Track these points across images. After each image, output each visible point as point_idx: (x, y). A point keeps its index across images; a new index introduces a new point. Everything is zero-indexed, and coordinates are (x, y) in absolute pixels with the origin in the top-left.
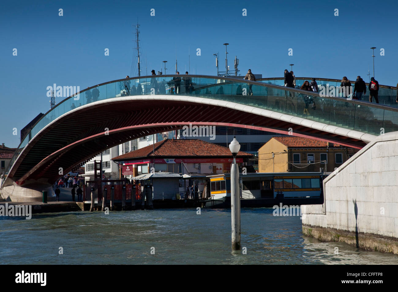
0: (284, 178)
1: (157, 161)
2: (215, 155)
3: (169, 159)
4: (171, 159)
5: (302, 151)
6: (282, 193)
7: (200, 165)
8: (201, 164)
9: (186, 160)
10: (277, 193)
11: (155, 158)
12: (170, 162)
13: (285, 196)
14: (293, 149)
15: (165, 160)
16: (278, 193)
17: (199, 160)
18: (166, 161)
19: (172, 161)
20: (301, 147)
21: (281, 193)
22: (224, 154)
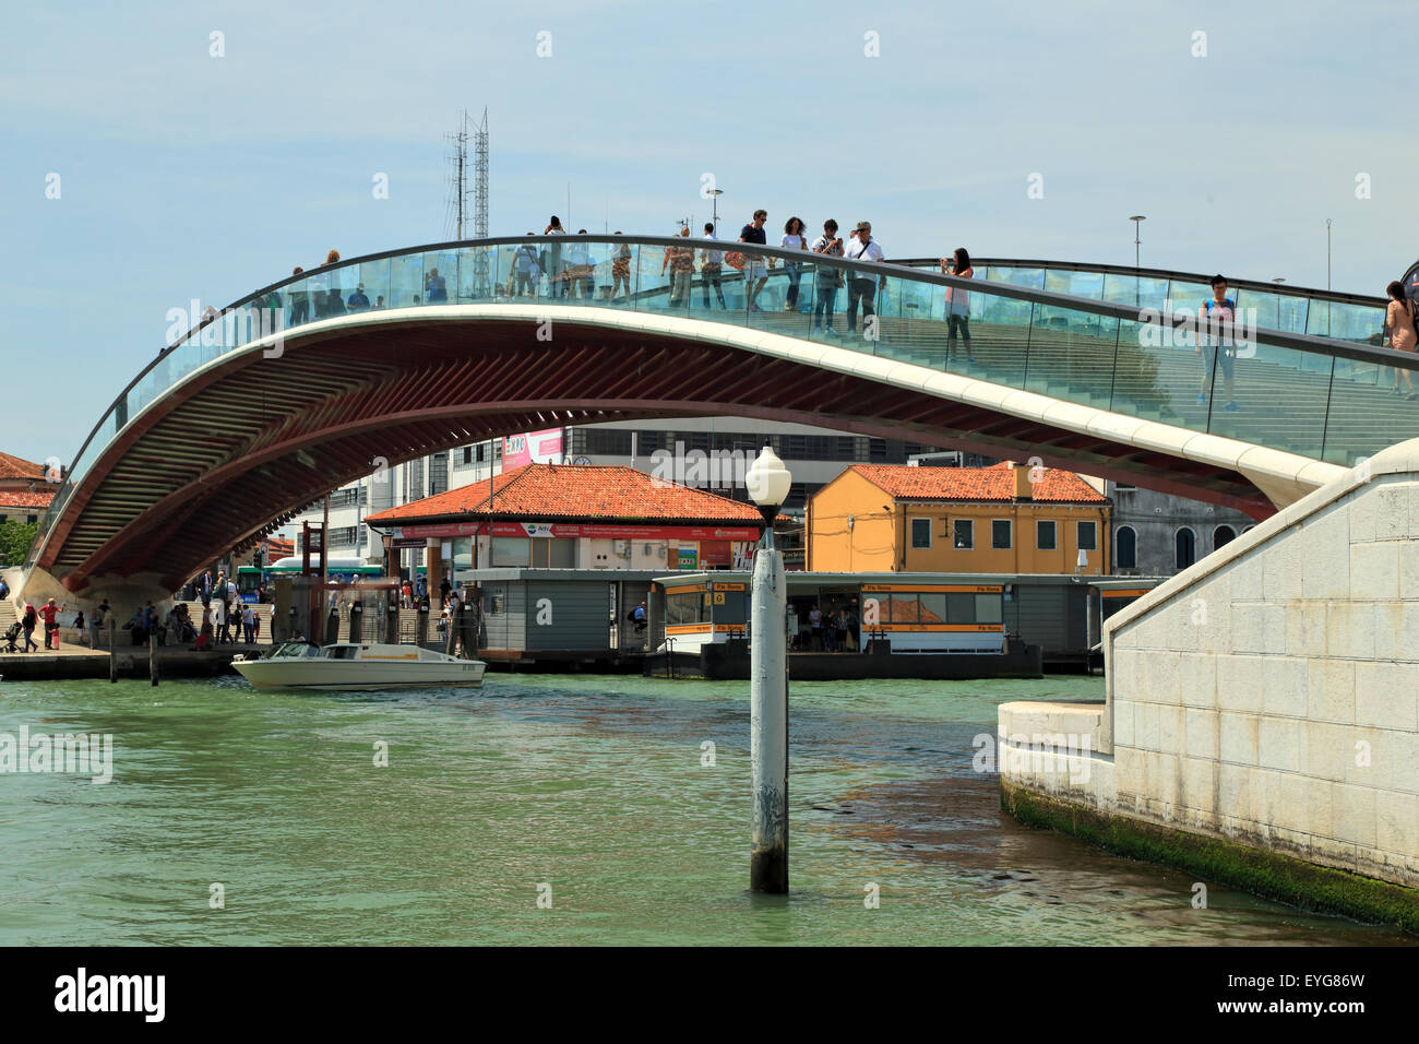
0: (893, 589)
1: (500, 530)
2: (676, 515)
3: (537, 525)
4: (543, 525)
5: (938, 510)
6: (885, 638)
7: (630, 543)
8: (633, 541)
9: (587, 529)
10: (871, 638)
11: (494, 521)
12: (537, 535)
13: (893, 646)
14: (911, 503)
15: (526, 526)
16: (874, 635)
17: (626, 530)
18: (527, 529)
19: (543, 531)
20: (935, 499)
21: (883, 636)
22: (701, 515)
